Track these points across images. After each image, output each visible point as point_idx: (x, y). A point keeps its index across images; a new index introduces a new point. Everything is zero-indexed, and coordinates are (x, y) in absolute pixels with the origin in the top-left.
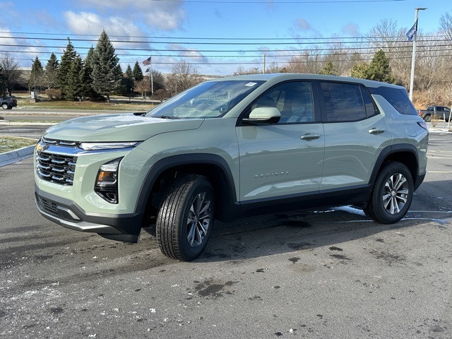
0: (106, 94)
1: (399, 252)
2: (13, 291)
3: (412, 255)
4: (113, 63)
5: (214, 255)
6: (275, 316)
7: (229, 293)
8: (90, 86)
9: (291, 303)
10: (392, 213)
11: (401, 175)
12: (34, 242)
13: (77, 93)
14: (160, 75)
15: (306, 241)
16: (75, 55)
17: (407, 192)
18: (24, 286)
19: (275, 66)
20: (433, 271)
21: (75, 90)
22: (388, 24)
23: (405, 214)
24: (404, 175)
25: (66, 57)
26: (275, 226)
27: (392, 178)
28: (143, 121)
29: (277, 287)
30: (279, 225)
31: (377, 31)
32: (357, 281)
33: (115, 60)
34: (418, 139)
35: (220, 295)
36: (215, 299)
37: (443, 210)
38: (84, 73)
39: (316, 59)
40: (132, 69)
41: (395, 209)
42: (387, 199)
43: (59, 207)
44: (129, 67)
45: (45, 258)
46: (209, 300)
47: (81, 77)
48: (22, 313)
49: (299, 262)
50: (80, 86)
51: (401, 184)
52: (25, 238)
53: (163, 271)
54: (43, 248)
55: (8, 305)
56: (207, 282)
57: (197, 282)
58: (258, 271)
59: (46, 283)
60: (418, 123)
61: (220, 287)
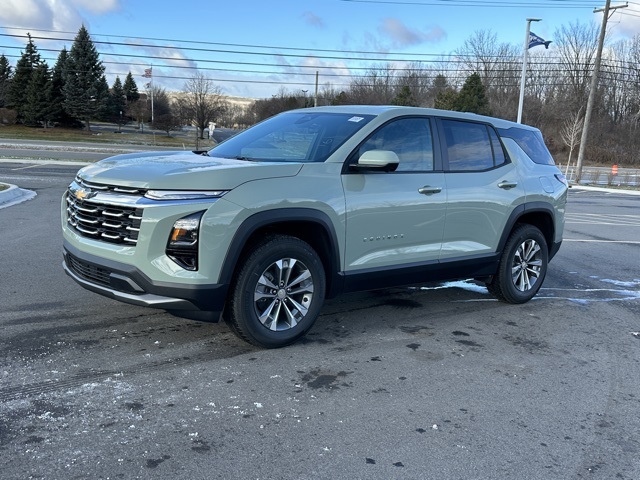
0: (84, 119)
1: (538, 338)
2: (65, 383)
3: (553, 341)
4: (96, 75)
5: (312, 341)
6: (410, 410)
7: (345, 385)
8: (61, 106)
9: (425, 397)
10: (523, 290)
11: (534, 242)
12: (64, 323)
13: (42, 116)
14: (163, 94)
15: (421, 323)
16: (38, 60)
17: (540, 264)
18: (77, 378)
19: (330, 89)
20: (585, 360)
21: (38, 111)
22: (485, 37)
23: (537, 292)
24: (538, 242)
25: (23, 63)
26: (378, 305)
27: (523, 245)
28: (220, 164)
29: (403, 378)
30: (381, 305)
31: (470, 46)
32: (497, 371)
33: (99, 70)
34: (556, 196)
35: (335, 387)
36: (331, 392)
37: (580, 287)
38: (52, 86)
39: (387, 81)
40: (123, 83)
41: (526, 285)
42: (517, 272)
43: (112, 275)
44: (118, 80)
45: (88, 343)
46: (323, 392)
47: (47, 92)
48: (90, 410)
49: (420, 349)
50: (45, 106)
51: (534, 252)
52: (49, 319)
53: (253, 359)
54: (80, 330)
55: (67, 401)
56: (314, 373)
57: (302, 372)
58: (374, 359)
59: (106, 373)
60: (556, 176)
61: (333, 378)
